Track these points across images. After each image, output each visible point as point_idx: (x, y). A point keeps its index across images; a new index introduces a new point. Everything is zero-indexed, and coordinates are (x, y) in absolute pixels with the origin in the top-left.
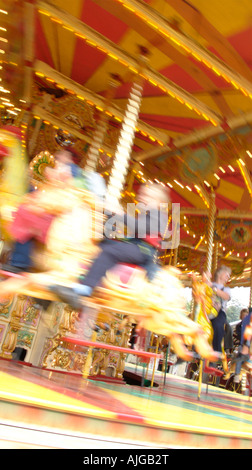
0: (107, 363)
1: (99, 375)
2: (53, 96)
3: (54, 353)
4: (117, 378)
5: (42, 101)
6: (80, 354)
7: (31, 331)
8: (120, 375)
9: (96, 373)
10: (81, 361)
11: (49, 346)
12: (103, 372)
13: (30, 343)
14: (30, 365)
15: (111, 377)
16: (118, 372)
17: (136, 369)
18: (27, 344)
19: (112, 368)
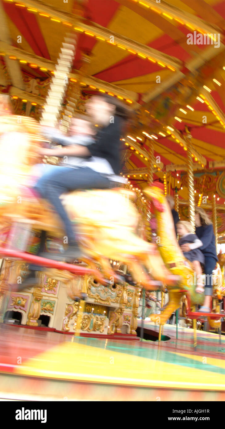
0: (122, 322)
1: (116, 333)
3: (75, 317)
4: (131, 335)
5: (29, 86)
6: (97, 316)
7: (52, 299)
8: (134, 332)
9: (113, 332)
10: (99, 323)
11: (69, 311)
12: (119, 330)
13: (53, 311)
14: (54, 330)
15: (127, 334)
16: (132, 328)
18: (50, 311)
19: (127, 326)
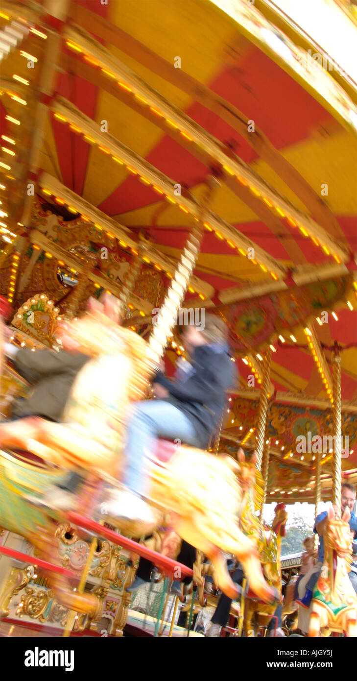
0: (102, 612)
1: (87, 630)
2: (61, 218)
3: (22, 592)
5: (44, 223)
8: (120, 632)
9: (83, 628)
10: (62, 607)
12: (93, 626)
16: (116, 626)
17: (145, 622)
19: (109, 620)
